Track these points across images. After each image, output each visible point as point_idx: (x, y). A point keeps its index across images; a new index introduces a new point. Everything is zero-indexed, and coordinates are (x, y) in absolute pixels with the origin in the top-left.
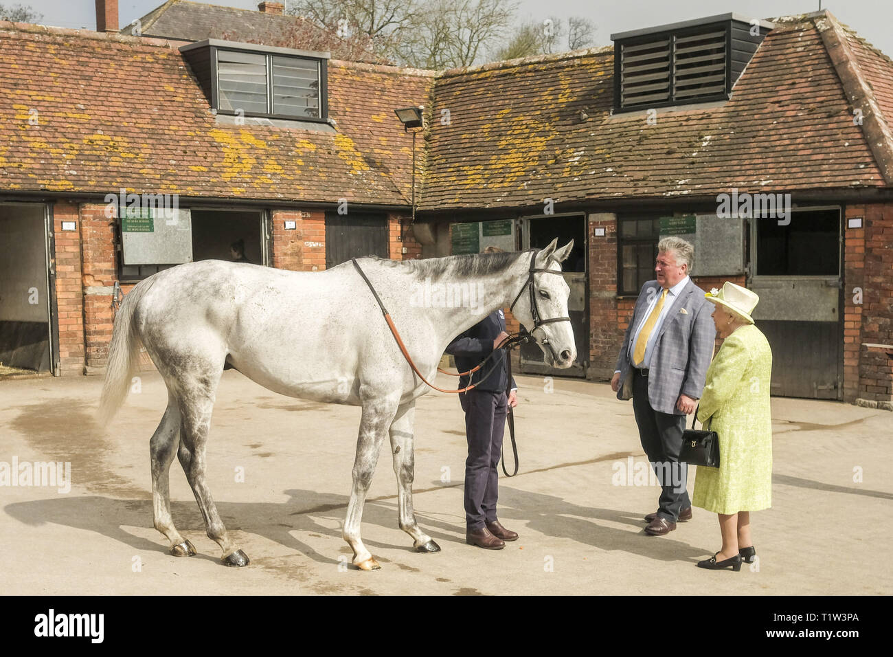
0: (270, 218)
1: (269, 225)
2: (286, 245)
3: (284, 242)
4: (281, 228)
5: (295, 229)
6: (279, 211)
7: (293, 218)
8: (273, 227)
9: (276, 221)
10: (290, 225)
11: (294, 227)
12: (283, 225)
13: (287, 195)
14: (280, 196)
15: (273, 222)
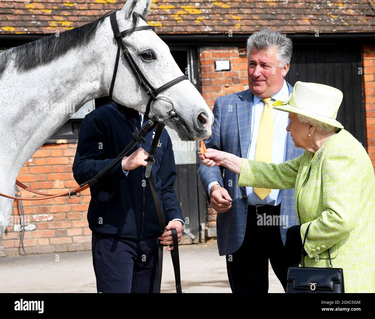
0: (197, 58)
1: (195, 67)
2: (217, 91)
3: (214, 87)
4: (210, 70)
5: (229, 70)
6: (207, 49)
7: (226, 57)
8: (200, 68)
9: (204, 61)
10: (222, 65)
11: (228, 68)
12: (213, 66)
13: (217, 28)
14: (207, 29)
15: (200, 62)
